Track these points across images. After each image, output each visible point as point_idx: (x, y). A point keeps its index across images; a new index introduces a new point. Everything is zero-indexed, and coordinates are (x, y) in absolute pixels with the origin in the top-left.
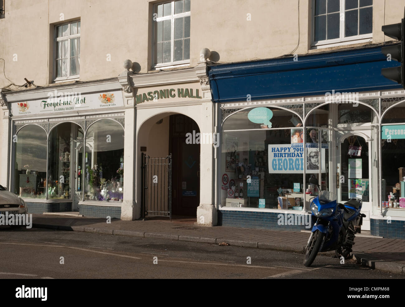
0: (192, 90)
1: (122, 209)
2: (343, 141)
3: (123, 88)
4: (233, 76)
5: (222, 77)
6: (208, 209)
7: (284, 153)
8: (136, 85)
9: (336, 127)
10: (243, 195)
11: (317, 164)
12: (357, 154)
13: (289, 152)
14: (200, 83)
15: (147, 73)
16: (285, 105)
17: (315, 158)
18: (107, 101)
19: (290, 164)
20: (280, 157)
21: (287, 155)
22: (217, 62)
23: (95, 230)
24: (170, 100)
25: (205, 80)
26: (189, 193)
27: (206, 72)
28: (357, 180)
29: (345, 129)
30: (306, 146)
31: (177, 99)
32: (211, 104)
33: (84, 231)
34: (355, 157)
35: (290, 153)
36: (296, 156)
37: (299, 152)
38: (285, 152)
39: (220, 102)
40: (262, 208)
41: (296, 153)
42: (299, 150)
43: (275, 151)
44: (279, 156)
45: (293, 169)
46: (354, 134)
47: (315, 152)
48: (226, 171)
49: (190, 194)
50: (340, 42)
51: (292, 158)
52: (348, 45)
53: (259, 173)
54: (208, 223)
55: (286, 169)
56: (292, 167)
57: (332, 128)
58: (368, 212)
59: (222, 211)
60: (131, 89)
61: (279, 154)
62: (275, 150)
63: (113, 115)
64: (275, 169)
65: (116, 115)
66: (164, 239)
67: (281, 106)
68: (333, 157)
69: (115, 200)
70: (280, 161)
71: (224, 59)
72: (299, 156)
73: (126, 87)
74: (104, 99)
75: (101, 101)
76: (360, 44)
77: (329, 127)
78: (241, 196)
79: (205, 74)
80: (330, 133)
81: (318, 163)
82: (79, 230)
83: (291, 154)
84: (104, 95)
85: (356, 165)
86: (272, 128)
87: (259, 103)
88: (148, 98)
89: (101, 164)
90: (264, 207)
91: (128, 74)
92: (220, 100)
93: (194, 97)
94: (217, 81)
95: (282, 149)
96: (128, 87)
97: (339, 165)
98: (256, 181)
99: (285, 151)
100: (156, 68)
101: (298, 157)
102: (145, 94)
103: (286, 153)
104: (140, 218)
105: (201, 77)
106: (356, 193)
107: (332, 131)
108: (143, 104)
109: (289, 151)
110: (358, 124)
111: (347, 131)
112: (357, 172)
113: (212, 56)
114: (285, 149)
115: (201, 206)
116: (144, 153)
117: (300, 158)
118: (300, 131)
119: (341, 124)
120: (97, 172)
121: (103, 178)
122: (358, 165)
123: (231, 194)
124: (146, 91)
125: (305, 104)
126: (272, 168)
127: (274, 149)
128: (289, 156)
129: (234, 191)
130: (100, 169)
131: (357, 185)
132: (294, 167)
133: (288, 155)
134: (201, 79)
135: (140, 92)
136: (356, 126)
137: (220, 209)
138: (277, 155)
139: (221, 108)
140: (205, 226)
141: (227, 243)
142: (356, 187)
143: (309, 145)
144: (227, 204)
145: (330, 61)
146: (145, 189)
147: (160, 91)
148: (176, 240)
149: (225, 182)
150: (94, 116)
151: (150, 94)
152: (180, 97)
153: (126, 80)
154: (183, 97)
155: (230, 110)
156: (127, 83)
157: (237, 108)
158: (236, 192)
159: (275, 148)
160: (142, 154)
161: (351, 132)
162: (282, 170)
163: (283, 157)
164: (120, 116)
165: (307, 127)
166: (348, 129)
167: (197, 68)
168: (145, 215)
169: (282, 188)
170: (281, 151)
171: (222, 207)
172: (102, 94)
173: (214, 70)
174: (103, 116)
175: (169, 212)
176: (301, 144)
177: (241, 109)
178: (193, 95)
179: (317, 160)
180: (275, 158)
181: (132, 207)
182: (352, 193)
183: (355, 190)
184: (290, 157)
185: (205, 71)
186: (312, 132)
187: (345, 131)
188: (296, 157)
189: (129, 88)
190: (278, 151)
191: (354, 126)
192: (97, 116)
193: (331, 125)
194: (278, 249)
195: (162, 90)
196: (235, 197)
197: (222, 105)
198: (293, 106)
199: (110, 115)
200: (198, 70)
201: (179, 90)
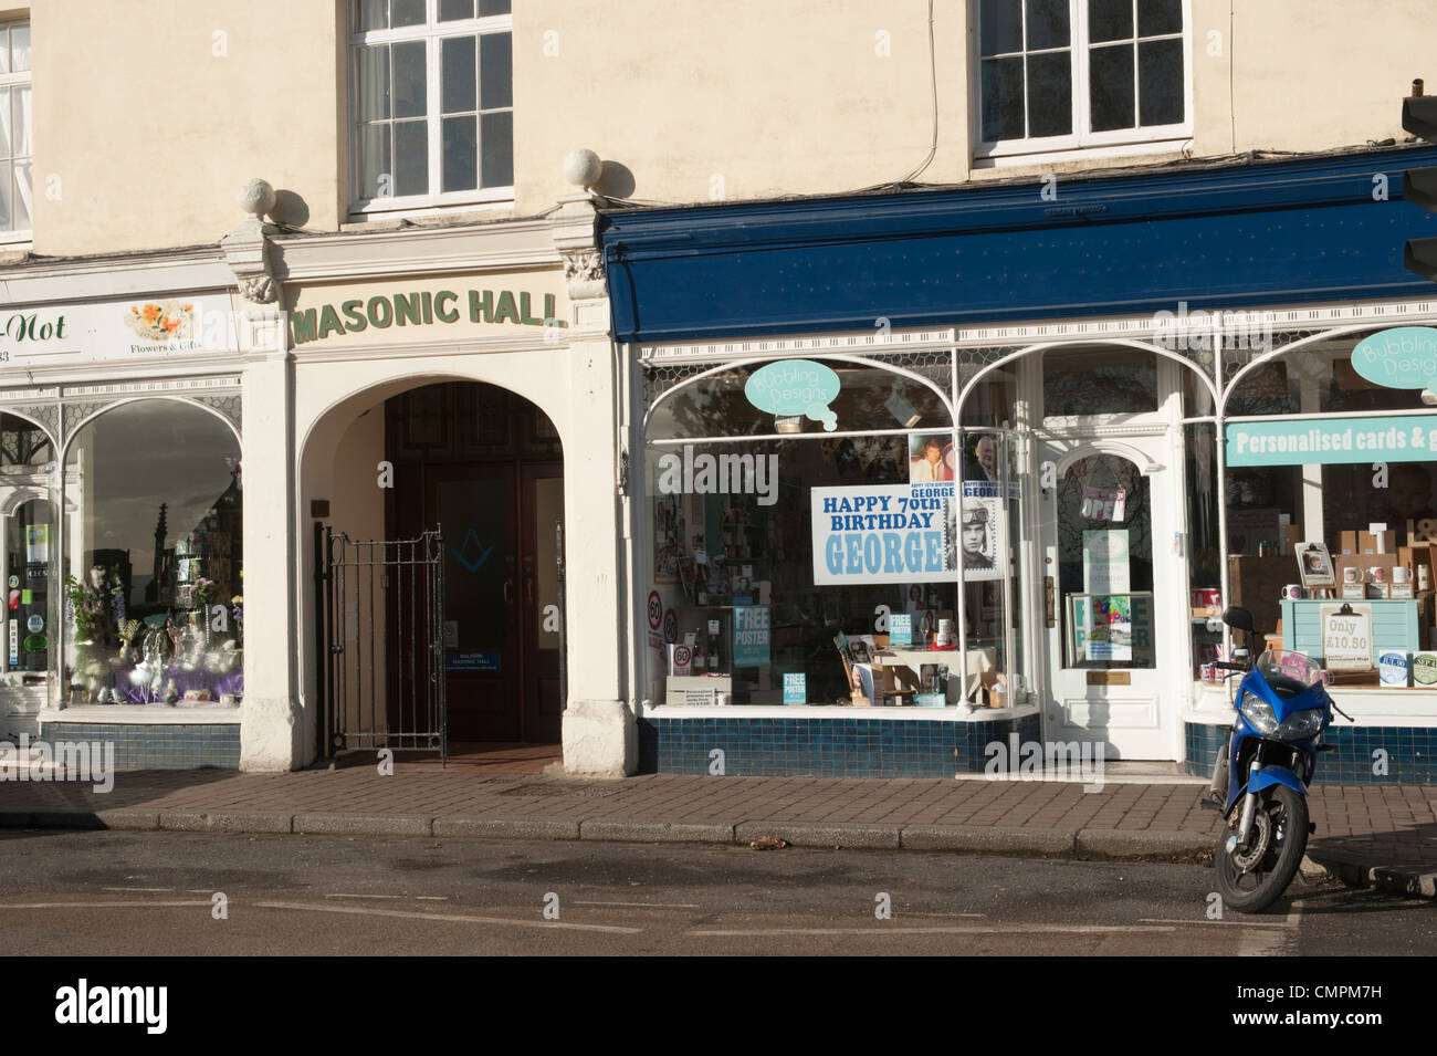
0: (526, 297)
1: (242, 733)
2: (1065, 472)
3: (242, 284)
4: (696, 252)
5: (654, 254)
6: (605, 716)
7: (867, 517)
8: (295, 274)
9: (1040, 427)
10: (720, 662)
11: (980, 550)
12: (1112, 513)
13: (885, 513)
14: (566, 272)
15: (336, 230)
16: (884, 353)
17: (973, 531)
18: (162, 330)
19: (889, 552)
20: (855, 528)
21: (876, 523)
22: (625, 200)
23: (210, 821)
24: (438, 330)
25: (584, 261)
26: (469, 662)
27: (594, 235)
28: (1113, 601)
29: (1074, 433)
30: (966, 490)
31: (465, 329)
32: (606, 345)
33: (159, 828)
34: (1105, 524)
35: (889, 516)
36: (908, 524)
37: (920, 510)
38: (871, 513)
39: (640, 341)
40: (796, 705)
41: (909, 514)
42: (918, 504)
43: (834, 510)
44: (851, 525)
45: (900, 570)
46: (1103, 451)
47: (974, 511)
48: (655, 582)
49: (476, 665)
50: (1077, 146)
51: (897, 531)
52: (1109, 160)
53: (754, 585)
54: (610, 766)
55: (873, 570)
56: (896, 562)
57: (1028, 429)
58: (1154, 702)
59: (655, 720)
60: (273, 290)
61: (851, 519)
62: (834, 505)
63: (187, 384)
64: (835, 571)
65: (201, 383)
66: (517, 838)
67: (870, 357)
68: (1033, 526)
69: (201, 698)
70: (855, 544)
71: (650, 190)
72: (919, 526)
73: (252, 281)
74: (149, 326)
75: (137, 332)
76: (1149, 155)
77: (1020, 426)
78: (712, 665)
79: (591, 242)
80: (1023, 447)
81: (985, 547)
82: (133, 824)
83: (892, 519)
84: (151, 308)
85: (1110, 549)
86: (836, 431)
87: (790, 345)
88: (344, 325)
89: (117, 566)
90: (804, 701)
91: (265, 234)
92: (641, 332)
93: (537, 322)
94: (631, 267)
95: (860, 502)
96: (263, 280)
97: (1052, 552)
98: (759, 614)
99: (869, 509)
100: (369, 216)
101: (914, 529)
102: (329, 310)
103: (875, 516)
104: (315, 761)
105: (571, 252)
106: (1110, 641)
107: (1028, 441)
108: (320, 343)
109: (885, 508)
110: (1113, 416)
111: (1080, 438)
112: (1113, 573)
113: (608, 180)
114: (871, 502)
115: (577, 706)
116: (326, 522)
117: (922, 530)
118: (943, 442)
119: (1058, 418)
120: (101, 595)
121: (128, 618)
122: (1117, 551)
123: (682, 662)
124: (337, 297)
125: (959, 351)
126: (826, 567)
127: (830, 502)
128: (885, 525)
129: (691, 649)
130: (114, 586)
131: (1115, 614)
132: (903, 560)
133: (882, 522)
134: (571, 260)
135: (308, 300)
136: (1109, 423)
137: (649, 713)
138: (844, 522)
139: (641, 361)
140: (595, 777)
141: (782, 840)
142: (1109, 623)
143: (975, 489)
144: (669, 696)
145: (1059, 209)
146: (331, 653)
147: (395, 296)
148: (569, 840)
149: (654, 621)
150: (103, 389)
151: (351, 308)
152: (478, 321)
153: (259, 255)
154: (489, 319)
155: (677, 368)
156: (261, 267)
157: (704, 363)
158: (696, 653)
159: (834, 500)
160: (318, 528)
161: (1094, 444)
162: (861, 572)
163: (862, 527)
164: (223, 389)
165: (967, 428)
166: (1085, 433)
167: (557, 219)
168: (333, 748)
169: (845, 634)
170: (857, 510)
171: (653, 707)
172: (141, 305)
173: (624, 228)
174: (144, 387)
175: (437, 734)
176: (948, 485)
177: (718, 365)
178: (532, 316)
179: (979, 536)
180: (837, 533)
181: (290, 721)
182: (1097, 642)
183: (1110, 632)
184: (889, 527)
185: (590, 230)
186: (982, 445)
187: (1071, 442)
188: (910, 527)
189: (265, 286)
190: (844, 510)
191: (1103, 422)
192: (117, 388)
193: (1022, 420)
194: (978, 847)
195: (403, 296)
196: (696, 672)
197: (646, 351)
198: (914, 356)
199: (173, 385)
200: (563, 225)
201: (473, 295)
